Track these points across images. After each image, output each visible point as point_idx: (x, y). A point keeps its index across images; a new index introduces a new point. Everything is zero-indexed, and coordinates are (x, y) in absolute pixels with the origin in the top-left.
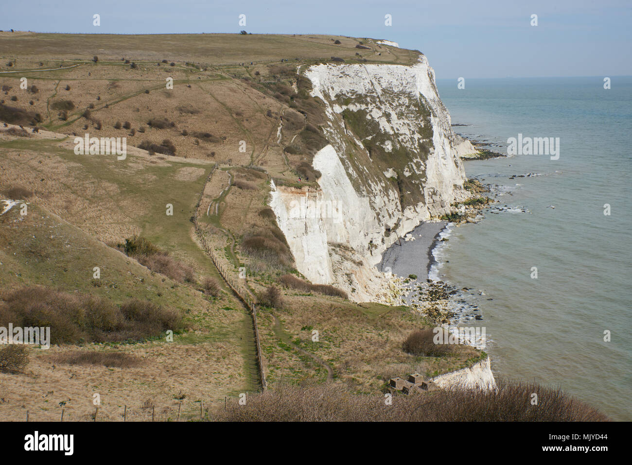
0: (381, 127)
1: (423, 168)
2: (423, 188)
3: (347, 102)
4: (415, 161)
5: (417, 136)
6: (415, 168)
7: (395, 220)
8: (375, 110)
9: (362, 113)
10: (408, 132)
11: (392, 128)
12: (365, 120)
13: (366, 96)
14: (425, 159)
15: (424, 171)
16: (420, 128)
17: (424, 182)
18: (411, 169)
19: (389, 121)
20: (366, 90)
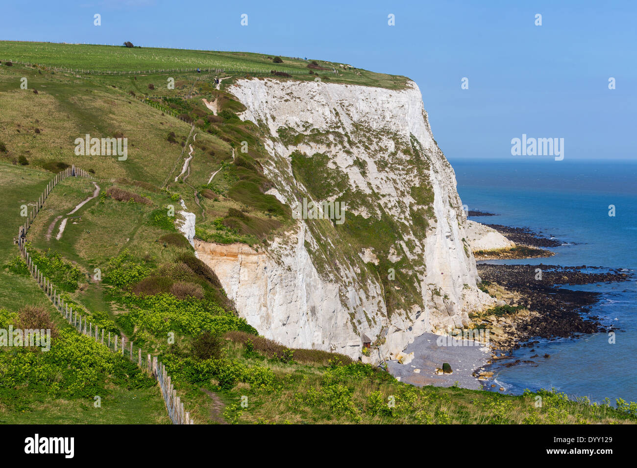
0: (351, 182)
1: (418, 250)
2: (419, 282)
3: (298, 139)
4: (406, 238)
5: (408, 200)
6: (406, 249)
7: (376, 330)
8: (342, 155)
9: (322, 159)
10: (394, 193)
11: (369, 184)
12: (327, 170)
13: (328, 132)
14: (422, 237)
15: (420, 256)
16: (413, 188)
17: (422, 273)
18: (400, 251)
19: (364, 174)
20: (327, 123)
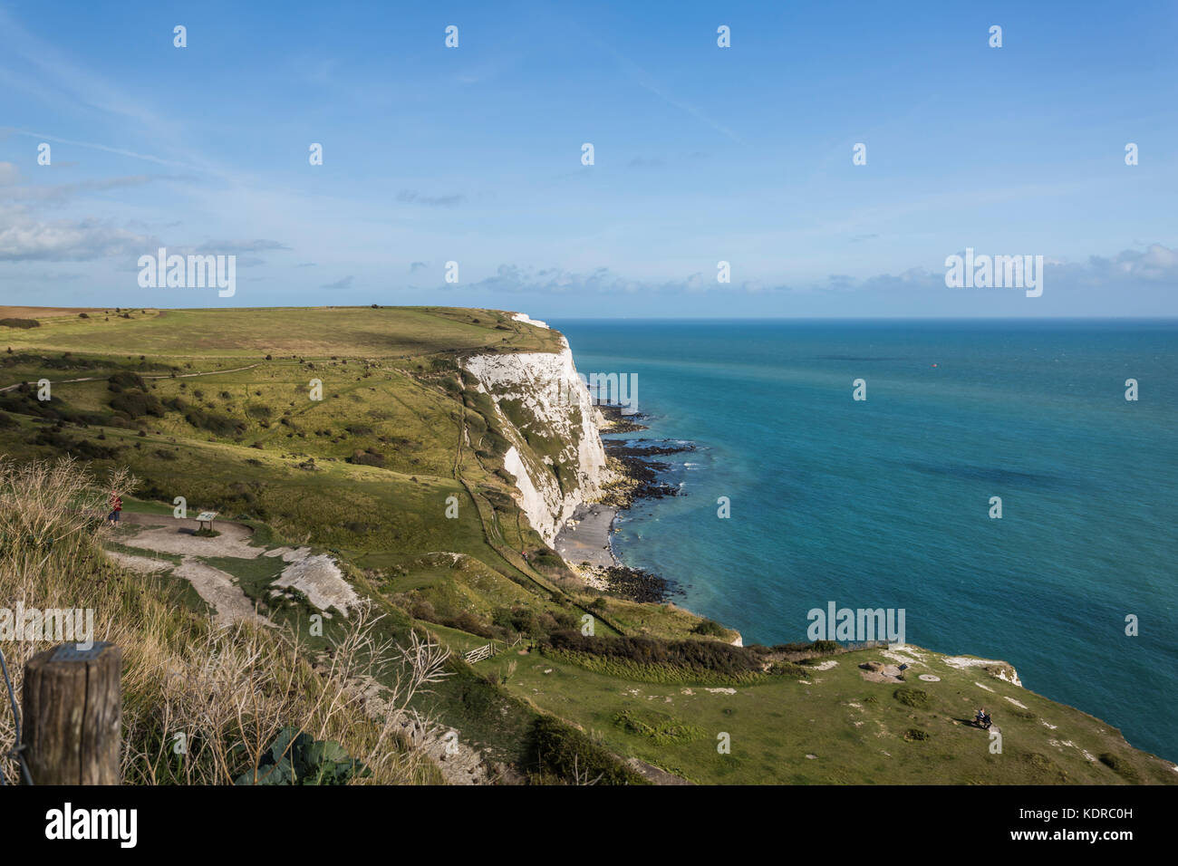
0: (536, 415)
1: (575, 454)
2: (577, 473)
3: (503, 391)
4: (568, 447)
5: (568, 422)
6: (568, 454)
7: (557, 508)
8: (530, 399)
9: (518, 402)
10: (560, 420)
11: (546, 416)
12: (521, 409)
13: (521, 385)
14: (576, 446)
15: (577, 457)
16: (570, 414)
17: (578, 468)
18: (565, 456)
19: (543, 409)
20: (520, 380)
